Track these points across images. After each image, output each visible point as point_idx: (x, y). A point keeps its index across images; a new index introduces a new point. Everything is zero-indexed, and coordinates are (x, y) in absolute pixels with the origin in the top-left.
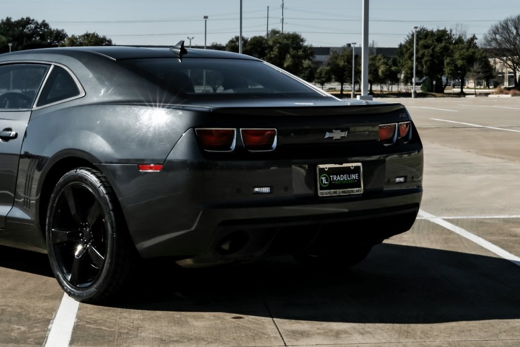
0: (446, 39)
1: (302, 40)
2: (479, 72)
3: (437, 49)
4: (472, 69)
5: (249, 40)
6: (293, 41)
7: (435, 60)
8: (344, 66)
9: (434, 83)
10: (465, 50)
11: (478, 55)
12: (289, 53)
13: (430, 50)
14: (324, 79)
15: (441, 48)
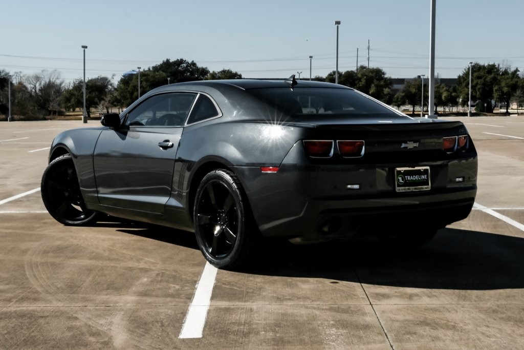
0: (494, 72)
1: (384, 74)
2: (520, 97)
3: (488, 79)
4: (515, 94)
5: (343, 73)
6: (376, 74)
7: (486, 88)
8: (415, 93)
9: (486, 105)
10: (510, 80)
11: (520, 84)
12: (374, 83)
13: (482, 80)
15: (491, 79)
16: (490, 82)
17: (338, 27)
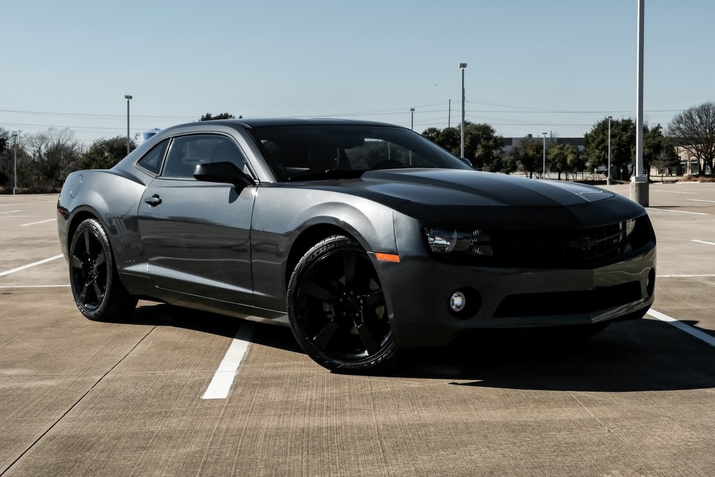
0: (631, 129)
1: (493, 131)
2: (665, 160)
3: (624, 138)
4: (658, 157)
5: (442, 131)
6: (484, 132)
7: (622, 149)
8: (533, 156)
9: (622, 171)
10: (651, 139)
11: (664, 144)
12: (481, 143)
13: (617, 139)
14: (510, 169)
15: (628, 137)
16: (627, 142)
17: (463, 70)
